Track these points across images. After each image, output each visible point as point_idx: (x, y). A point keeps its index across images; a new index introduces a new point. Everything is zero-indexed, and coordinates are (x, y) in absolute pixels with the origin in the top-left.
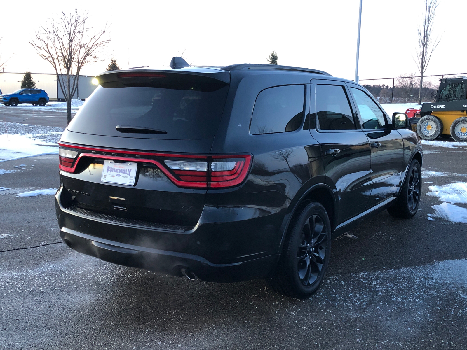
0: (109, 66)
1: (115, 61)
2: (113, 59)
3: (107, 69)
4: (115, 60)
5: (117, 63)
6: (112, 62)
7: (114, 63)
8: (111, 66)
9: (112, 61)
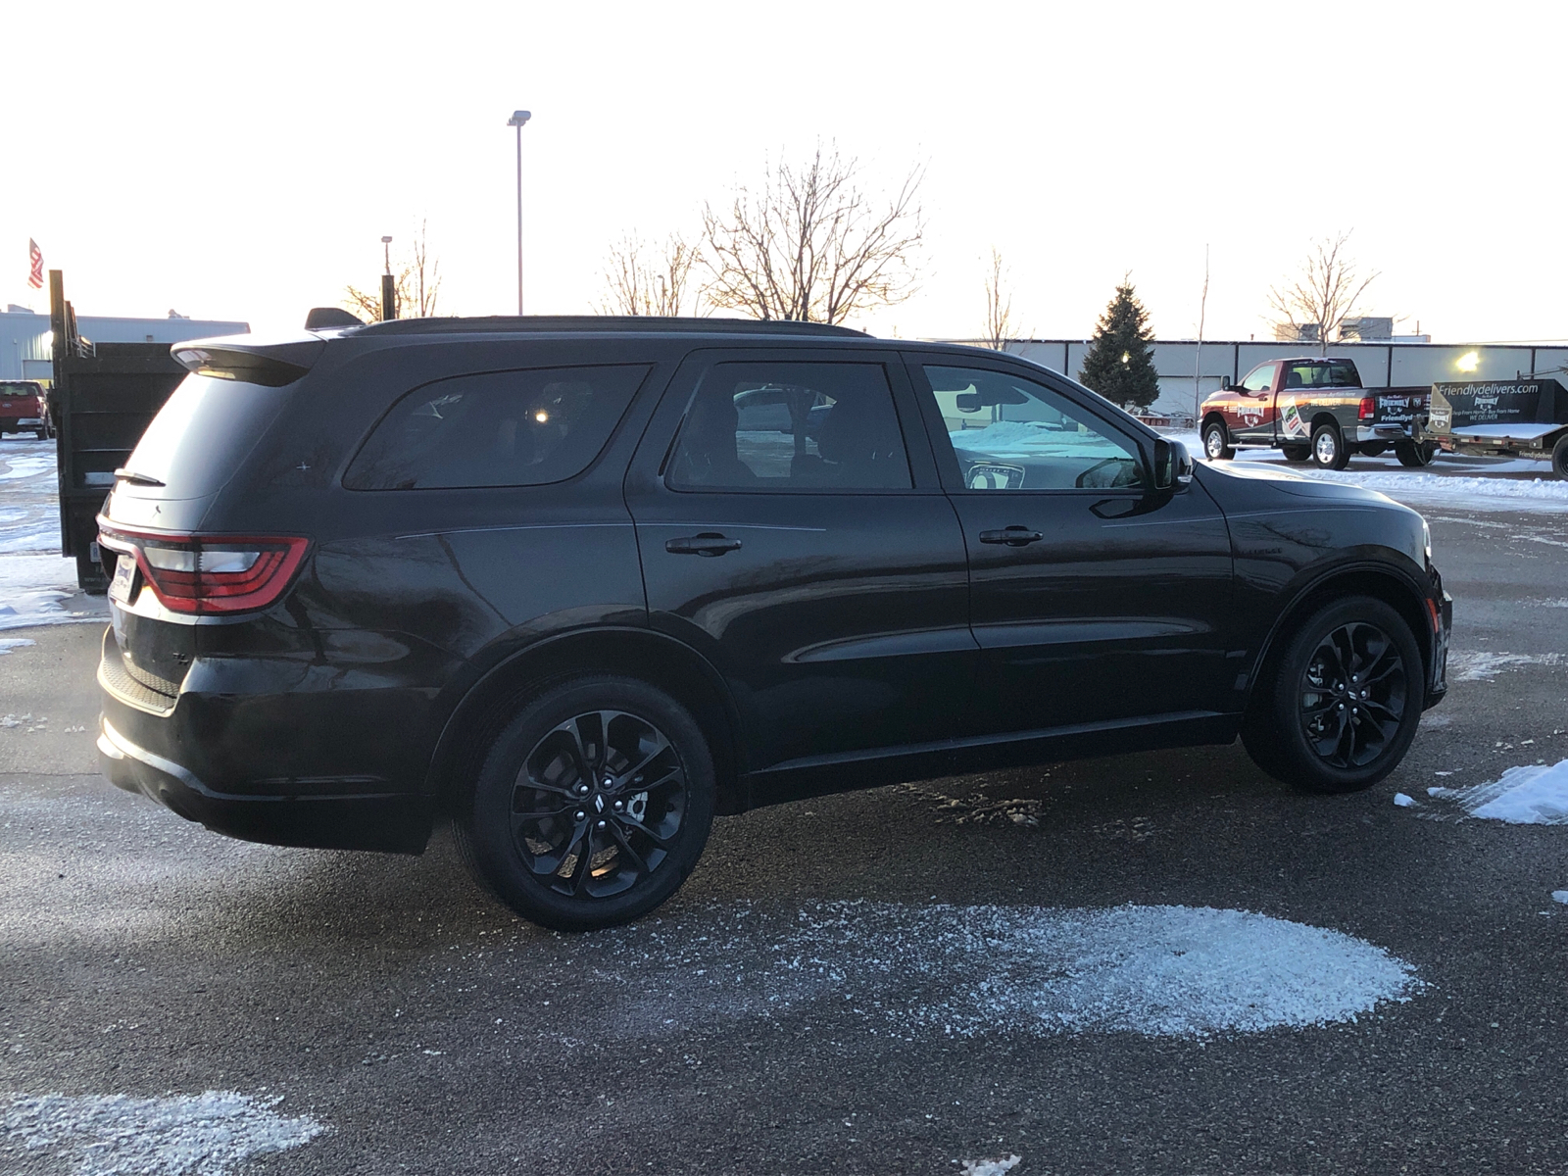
0: (1110, 309)
1: (1129, 292)
2: (1122, 286)
3: (1103, 319)
4: (1130, 288)
5: (1134, 298)
6: (1119, 293)
7: (1126, 298)
8: (1115, 306)
9: (1121, 290)
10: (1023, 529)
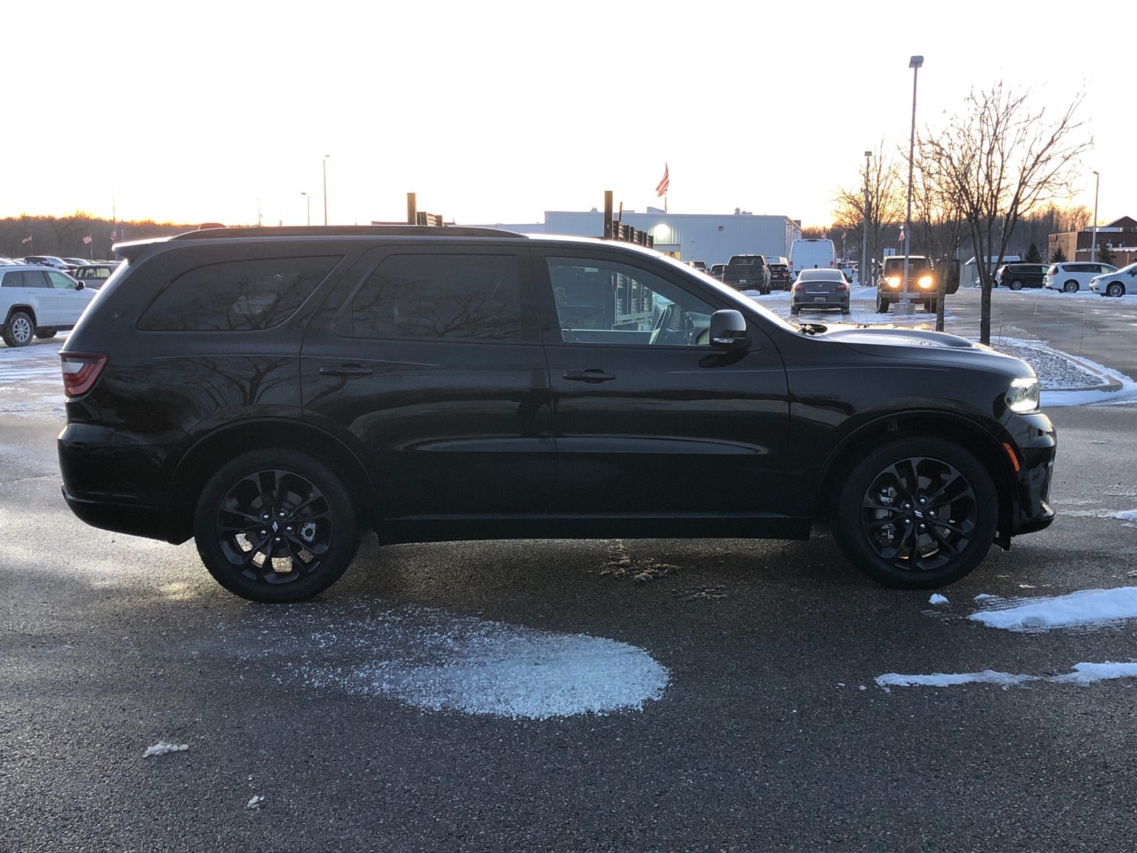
10: (602, 372)
